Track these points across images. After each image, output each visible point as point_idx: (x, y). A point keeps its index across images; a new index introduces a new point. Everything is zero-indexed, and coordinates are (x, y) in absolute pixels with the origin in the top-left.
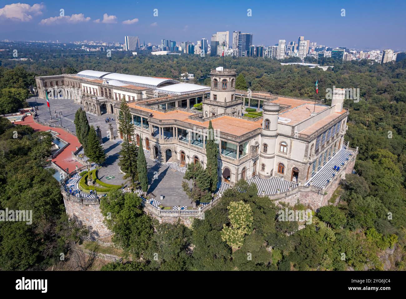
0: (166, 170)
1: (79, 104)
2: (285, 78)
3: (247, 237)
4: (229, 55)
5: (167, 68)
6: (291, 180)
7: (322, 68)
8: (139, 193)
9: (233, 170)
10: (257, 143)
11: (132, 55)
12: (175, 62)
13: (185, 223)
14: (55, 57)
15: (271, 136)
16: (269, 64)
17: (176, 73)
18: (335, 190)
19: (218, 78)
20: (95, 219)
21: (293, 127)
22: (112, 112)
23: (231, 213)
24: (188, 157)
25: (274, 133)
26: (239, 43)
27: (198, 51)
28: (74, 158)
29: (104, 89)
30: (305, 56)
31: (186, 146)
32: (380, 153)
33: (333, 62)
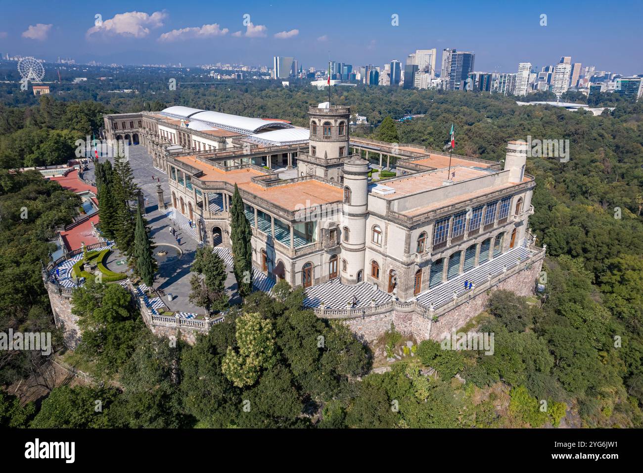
2: (514, 127)
4: (433, 88)
6: (389, 291)
7: (591, 111)
8: (144, 287)
9: (287, 265)
10: (332, 224)
11: (281, 86)
12: (342, 97)
13: (188, 340)
15: (355, 216)
16: (497, 103)
18: (475, 315)
19: (317, 120)
21: (389, 202)
25: (359, 210)
26: (452, 67)
27: (384, 80)
29: (182, 134)
33: (617, 100)
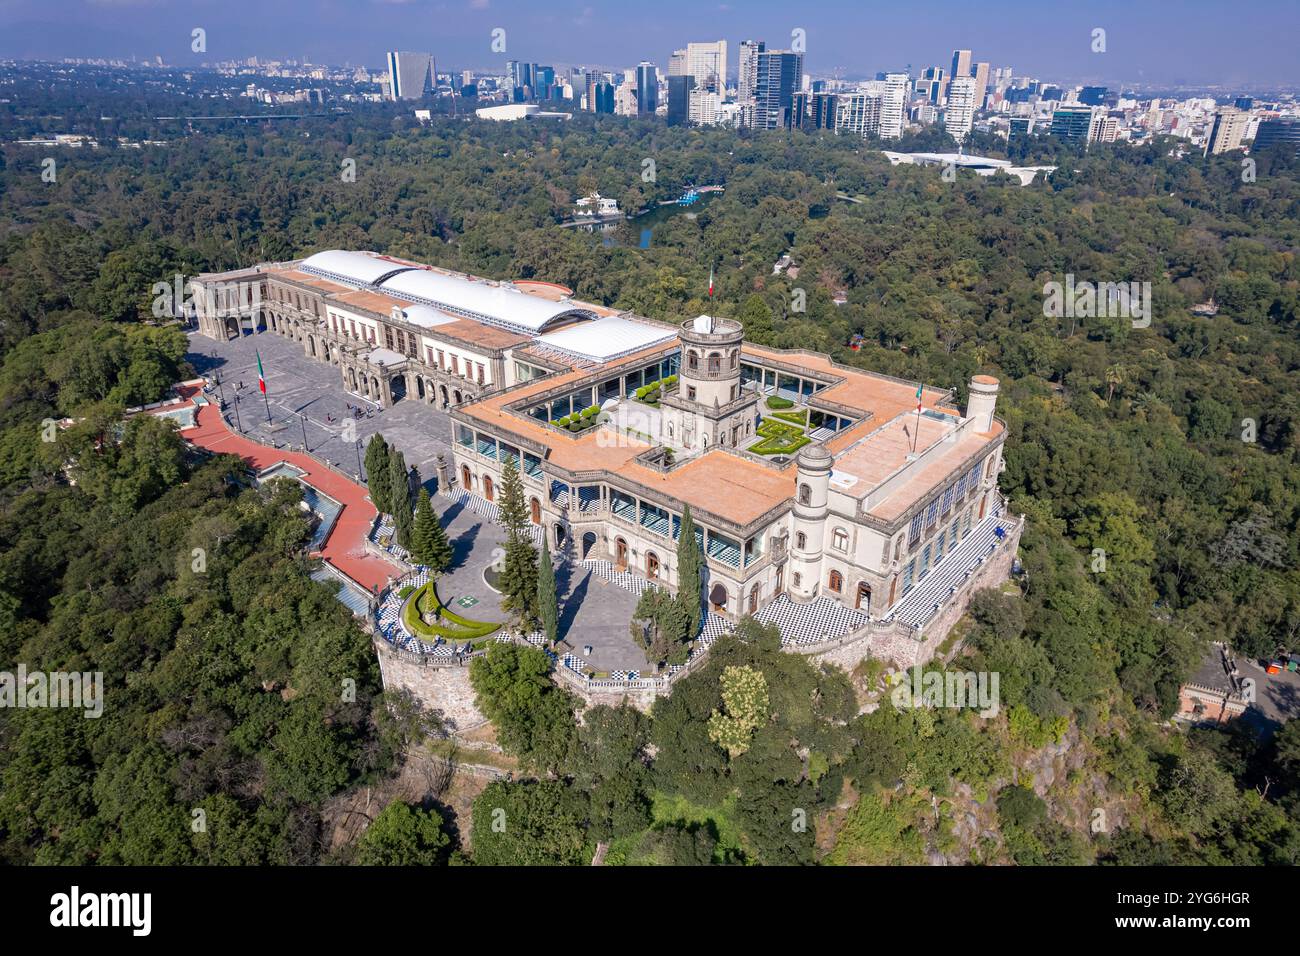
0: (586, 581)
1: (322, 361)
2: (895, 220)
3: (756, 734)
4: (727, 124)
5: (533, 179)
6: (858, 606)
7: (1016, 177)
8: (537, 639)
9: (732, 590)
10: (783, 530)
11: (416, 123)
12: (555, 151)
13: (637, 705)
14: (167, 132)
15: (813, 519)
17: (562, 197)
18: (955, 622)
19: (698, 351)
20: (450, 695)
21: (860, 502)
22: (422, 393)
23: (728, 689)
24: (635, 553)
25: (820, 512)
26: (759, 81)
27: (625, 103)
28: (370, 549)
29: (394, 331)
30: (967, 129)
31: (629, 528)
32: (1102, 504)
33: (1056, 149)
